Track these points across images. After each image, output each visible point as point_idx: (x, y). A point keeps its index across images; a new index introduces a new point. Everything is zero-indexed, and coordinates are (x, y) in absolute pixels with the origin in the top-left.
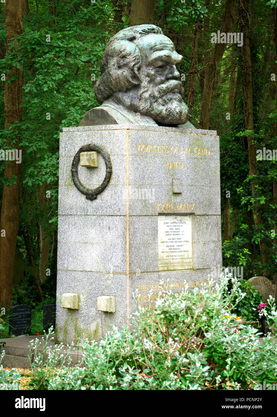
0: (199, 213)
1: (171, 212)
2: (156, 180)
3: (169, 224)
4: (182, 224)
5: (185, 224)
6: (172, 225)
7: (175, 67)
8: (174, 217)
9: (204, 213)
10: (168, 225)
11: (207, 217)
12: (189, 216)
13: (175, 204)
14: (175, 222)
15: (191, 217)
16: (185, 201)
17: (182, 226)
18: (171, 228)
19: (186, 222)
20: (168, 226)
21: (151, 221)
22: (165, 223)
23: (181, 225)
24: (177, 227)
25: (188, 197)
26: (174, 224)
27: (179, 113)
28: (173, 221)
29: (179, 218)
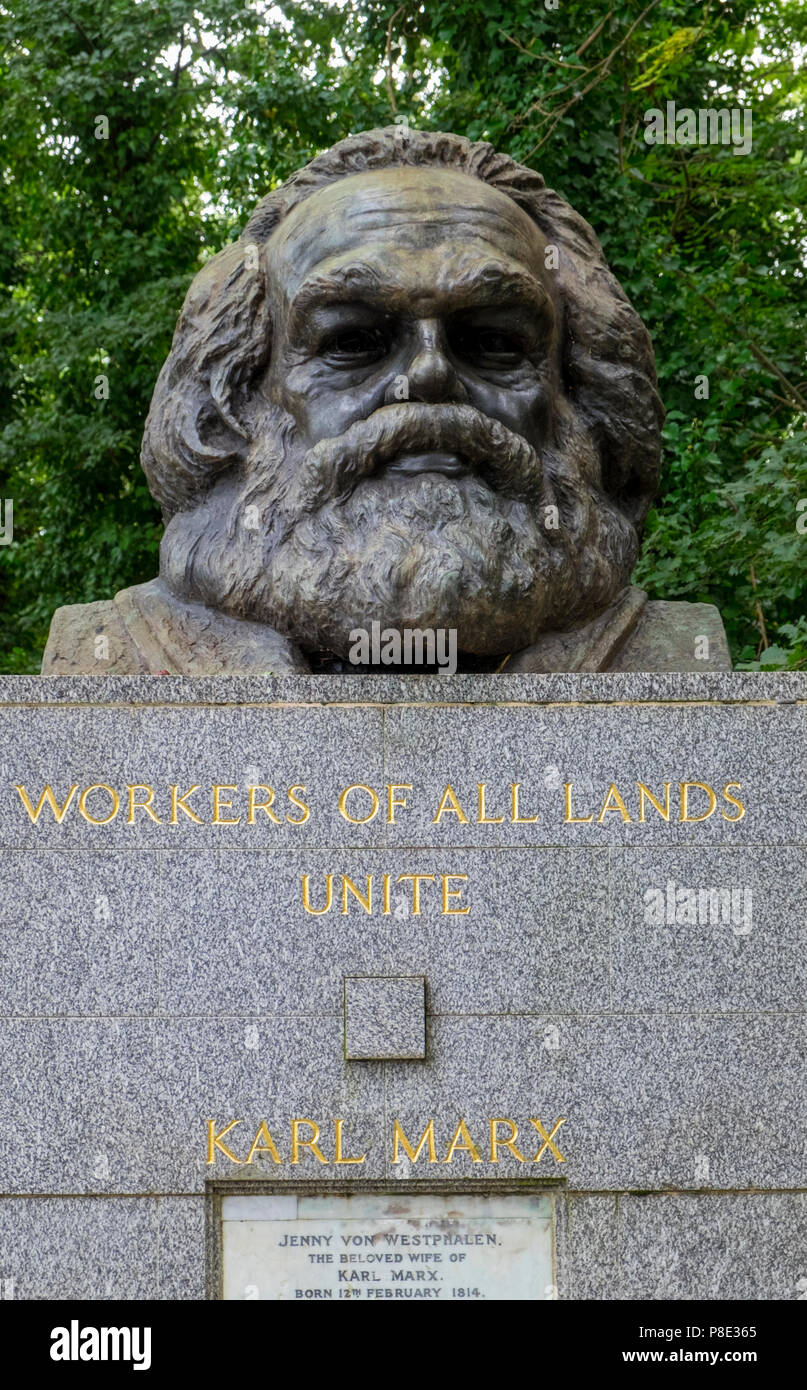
0: (607, 1182)
1: (329, 1175)
2: (184, 986)
3: (337, 1248)
4: (459, 1249)
5: (488, 1247)
6: (365, 1250)
7: (427, 329)
8: (384, 1202)
9: (653, 1180)
10: (321, 1249)
11: (692, 1206)
12: (526, 1200)
13: (368, 1123)
14: (389, 1237)
15: (548, 1203)
16: (464, 1106)
17: (457, 1258)
18: (349, 1267)
19: (496, 1230)
20: (325, 1259)
21: (141, 1230)
22: (289, 1241)
23: (445, 1250)
24: (406, 1266)
25: (493, 1082)
26: (382, 1247)
27: (384, 586)
28: (369, 1230)
29: (428, 1209)
